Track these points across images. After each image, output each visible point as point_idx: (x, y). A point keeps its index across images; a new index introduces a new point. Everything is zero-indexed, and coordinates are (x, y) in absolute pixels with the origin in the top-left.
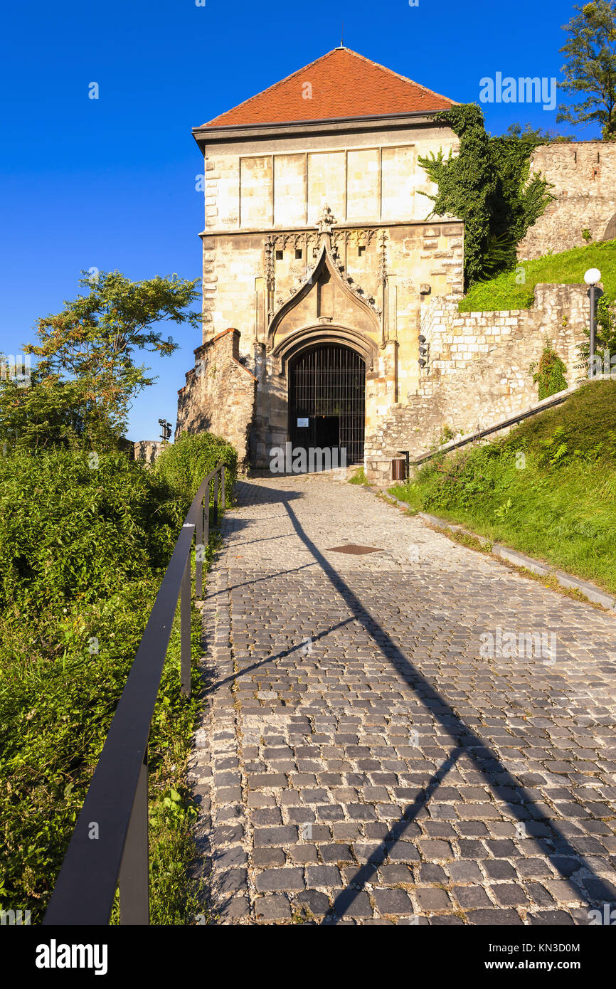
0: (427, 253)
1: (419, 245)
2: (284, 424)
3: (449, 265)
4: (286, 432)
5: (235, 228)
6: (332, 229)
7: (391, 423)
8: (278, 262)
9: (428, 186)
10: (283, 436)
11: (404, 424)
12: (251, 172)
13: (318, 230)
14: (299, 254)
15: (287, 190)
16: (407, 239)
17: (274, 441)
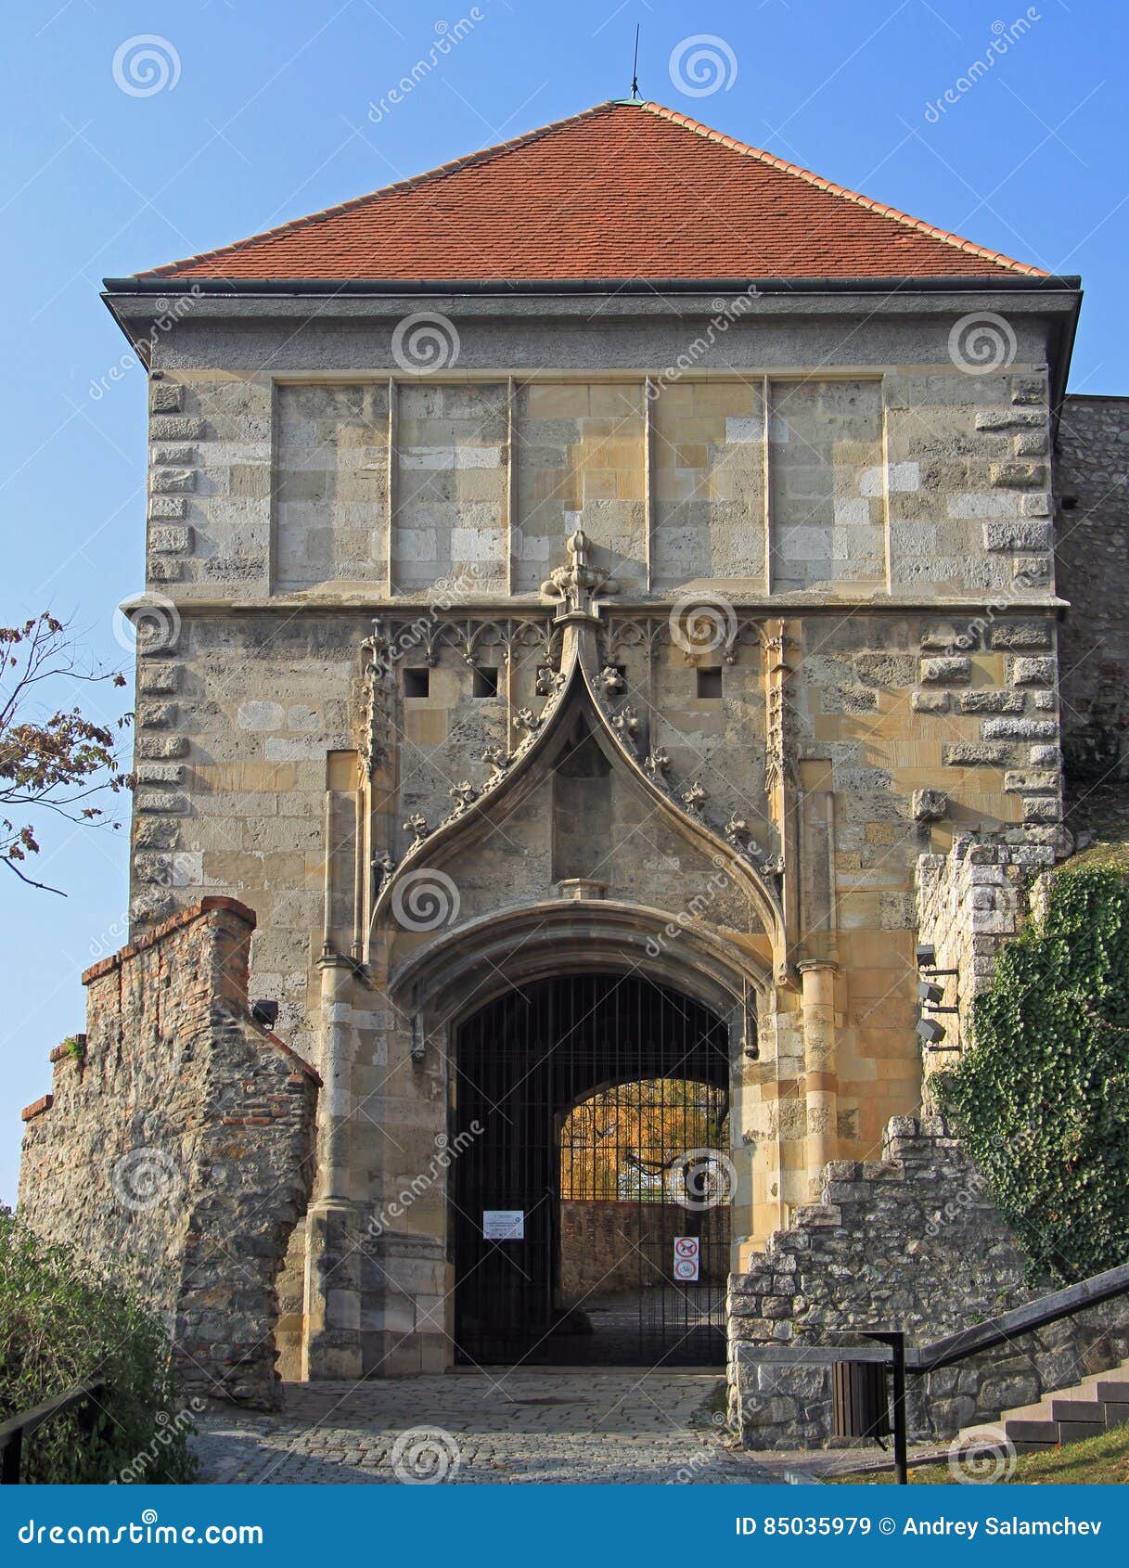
0: (937, 696)
1: (906, 671)
2: (437, 1229)
3: (1016, 736)
4: (438, 1253)
5: (256, 593)
6: (602, 610)
7: (828, 1230)
8: (413, 703)
9: (932, 499)
10: (427, 1266)
11: (872, 1233)
12: (314, 426)
13: (552, 610)
14: (487, 685)
15: (444, 488)
16: (866, 651)
17: (394, 1283)
